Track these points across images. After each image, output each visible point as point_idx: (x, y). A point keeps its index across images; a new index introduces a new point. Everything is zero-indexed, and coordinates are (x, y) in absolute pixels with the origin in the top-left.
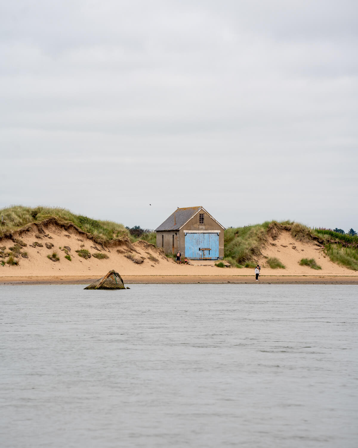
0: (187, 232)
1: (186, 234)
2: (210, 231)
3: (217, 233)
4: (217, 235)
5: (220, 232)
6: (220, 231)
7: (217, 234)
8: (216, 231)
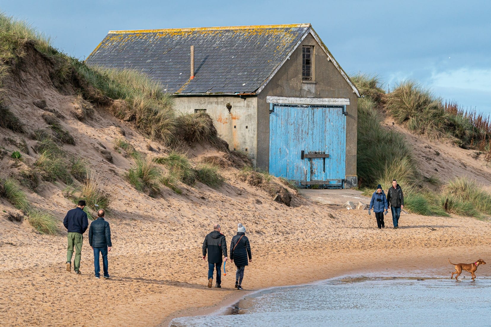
0: (275, 102)
1: (271, 108)
2: (326, 101)
3: (342, 107)
4: (344, 113)
5: (348, 103)
6: (348, 100)
7: (341, 109)
8: (340, 100)
